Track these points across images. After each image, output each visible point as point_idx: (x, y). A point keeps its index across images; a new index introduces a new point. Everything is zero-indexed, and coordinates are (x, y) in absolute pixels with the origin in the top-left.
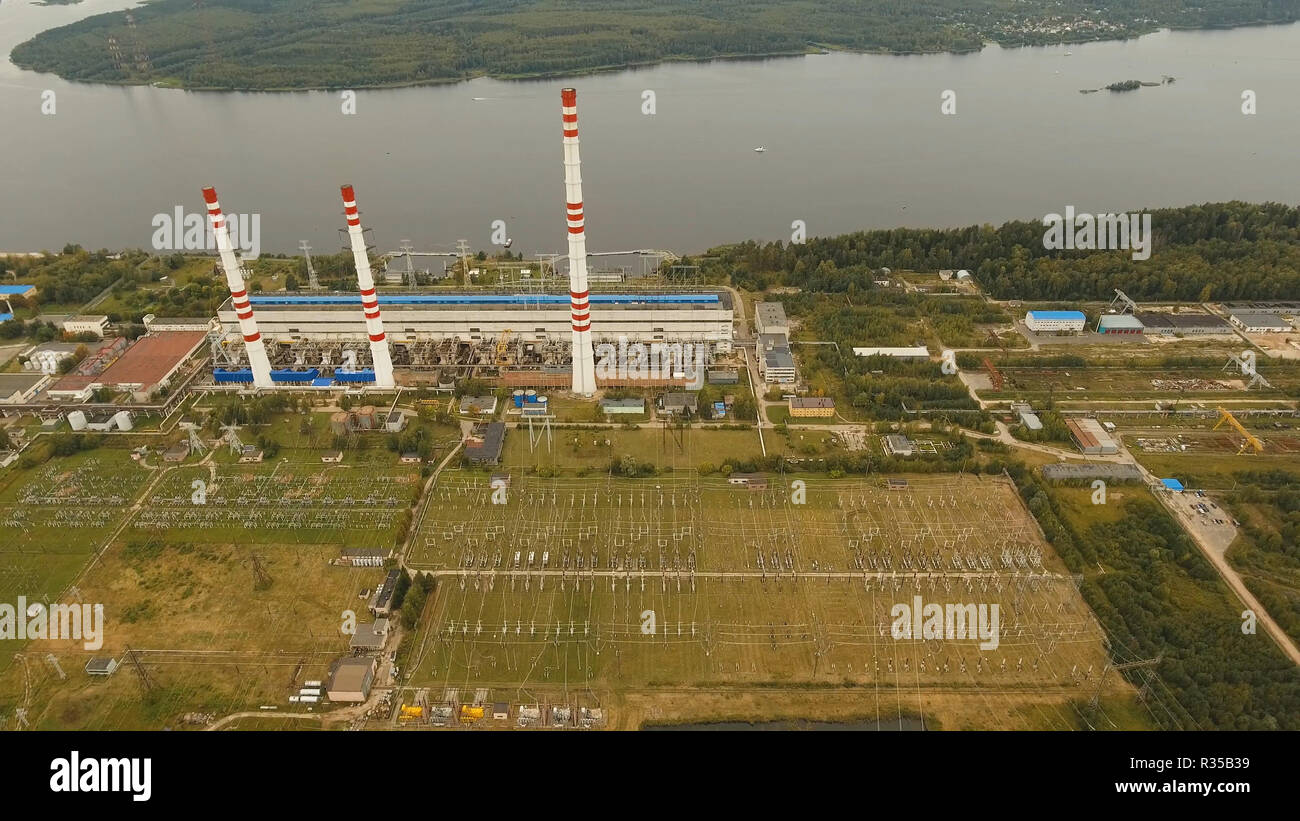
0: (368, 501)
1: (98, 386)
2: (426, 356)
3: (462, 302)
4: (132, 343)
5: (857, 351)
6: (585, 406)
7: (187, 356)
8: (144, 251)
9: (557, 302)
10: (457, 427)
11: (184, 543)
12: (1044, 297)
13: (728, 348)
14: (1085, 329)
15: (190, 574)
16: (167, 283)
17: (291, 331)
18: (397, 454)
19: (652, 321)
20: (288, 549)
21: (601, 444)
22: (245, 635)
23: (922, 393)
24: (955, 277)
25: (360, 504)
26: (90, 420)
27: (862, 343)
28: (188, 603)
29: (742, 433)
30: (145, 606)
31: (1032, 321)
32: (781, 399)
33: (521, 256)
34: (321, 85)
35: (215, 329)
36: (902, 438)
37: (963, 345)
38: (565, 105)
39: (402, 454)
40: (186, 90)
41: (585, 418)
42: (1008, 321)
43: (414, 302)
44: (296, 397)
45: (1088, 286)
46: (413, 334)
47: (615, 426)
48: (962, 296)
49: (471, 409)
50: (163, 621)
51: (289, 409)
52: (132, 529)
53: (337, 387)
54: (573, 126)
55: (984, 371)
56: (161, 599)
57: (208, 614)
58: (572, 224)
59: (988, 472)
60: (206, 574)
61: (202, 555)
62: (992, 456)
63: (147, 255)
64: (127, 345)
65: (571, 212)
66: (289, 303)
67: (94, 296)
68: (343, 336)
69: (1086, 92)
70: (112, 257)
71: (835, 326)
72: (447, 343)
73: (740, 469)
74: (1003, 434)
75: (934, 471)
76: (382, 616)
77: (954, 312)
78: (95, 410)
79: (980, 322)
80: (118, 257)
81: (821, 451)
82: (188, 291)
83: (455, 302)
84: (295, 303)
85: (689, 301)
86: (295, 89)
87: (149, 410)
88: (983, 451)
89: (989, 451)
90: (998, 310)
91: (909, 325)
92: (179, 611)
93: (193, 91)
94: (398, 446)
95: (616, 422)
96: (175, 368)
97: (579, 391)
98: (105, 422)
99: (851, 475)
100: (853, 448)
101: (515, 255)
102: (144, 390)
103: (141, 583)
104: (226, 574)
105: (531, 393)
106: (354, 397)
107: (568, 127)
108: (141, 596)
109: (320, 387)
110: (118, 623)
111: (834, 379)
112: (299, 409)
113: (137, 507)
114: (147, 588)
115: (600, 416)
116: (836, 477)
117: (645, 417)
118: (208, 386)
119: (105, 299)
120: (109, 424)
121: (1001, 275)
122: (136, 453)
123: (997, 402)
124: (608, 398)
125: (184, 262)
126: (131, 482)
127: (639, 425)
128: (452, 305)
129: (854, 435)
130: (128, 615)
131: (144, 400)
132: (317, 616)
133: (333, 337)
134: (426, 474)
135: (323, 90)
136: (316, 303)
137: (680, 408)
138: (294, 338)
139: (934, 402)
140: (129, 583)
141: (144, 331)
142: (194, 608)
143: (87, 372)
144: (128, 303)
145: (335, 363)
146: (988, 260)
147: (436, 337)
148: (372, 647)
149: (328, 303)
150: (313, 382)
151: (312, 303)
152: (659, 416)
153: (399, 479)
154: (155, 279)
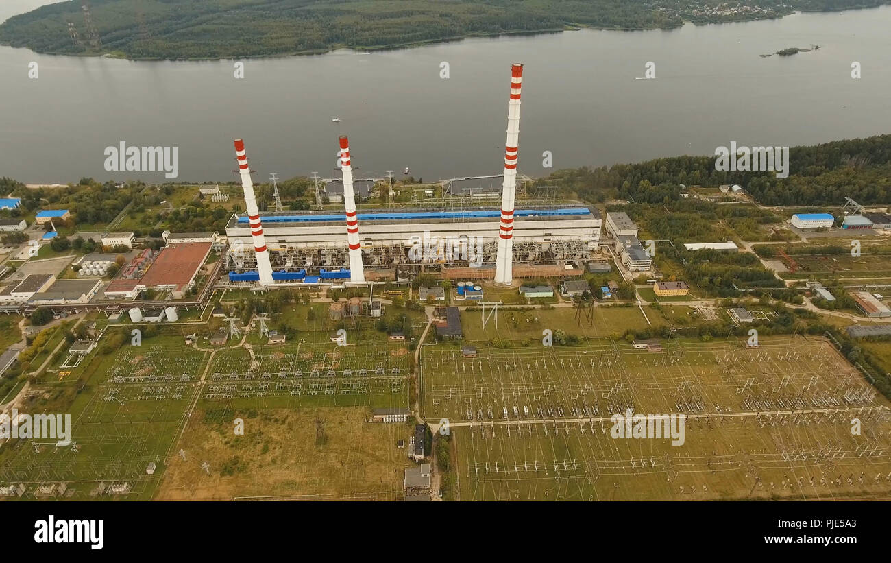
0: (377, 371)
1: (142, 287)
2: (383, 258)
3: (406, 218)
4: (156, 253)
5: (689, 246)
6: (508, 293)
7: (202, 262)
8: (142, 182)
9: (475, 216)
10: (423, 311)
11: (249, 410)
12: (797, 204)
13: (596, 246)
14: (833, 226)
15: (261, 433)
16: (166, 205)
17: (280, 242)
18: (385, 333)
19: (544, 229)
20: (330, 411)
21: (532, 321)
22: (321, 480)
23: (744, 276)
24: (730, 190)
25: (371, 374)
26: (144, 314)
27: (688, 241)
28: (268, 457)
29: (627, 310)
30: (235, 461)
31: (797, 221)
32: (646, 283)
33: (421, 180)
34: (229, 55)
35: (217, 241)
36: (742, 310)
37: (756, 240)
38: (514, 76)
39: (389, 334)
40: (130, 60)
41: (512, 301)
42: (779, 221)
43: (370, 219)
44: (296, 291)
45: (827, 195)
46: (370, 242)
47: (536, 306)
48: (741, 204)
49: (429, 297)
50: (254, 473)
51: (293, 301)
52: (205, 400)
53: (322, 283)
54: (517, 92)
55: (778, 258)
56: (246, 455)
57: (286, 465)
58: (508, 162)
59: (810, 333)
60: (274, 433)
61: (266, 418)
62: (808, 321)
63: (144, 184)
64: (153, 255)
65: (508, 153)
66: (278, 221)
67: (115, 217)
68: (318, 245)
69: (764, 56)
70: (118, 187)
71: (665, 228)
72: (397, 247)
73: (640, 337)
74: (808, 305)
75: (773, 334)
76: (421, 462)
77: (741, 215)
78: (146, 306)
79: (761, 222)
80: (122, 186)
81: (689, 321)
82: (187, 212)
83: (401, 218)
84: (282, 221)
85: (569, 214)
86: (211, 58)
87: (188, 305)
88: (800, 317)
89: (804, 318)
90: (770, 214)
91: (713, 226)
92: (263, 464)
93: (135, 60)
94: (384, 328)
95: (535, 304)
96: (196, 272)
97: (501, 281)
98: (158, 315)
99: (716, 339)
100: (709, 318)
101: (417, 179)
102: (179, 289)
103: (226, 443)
104: (289, 433)
105: (470, 284)
106: (339, 290)
107: (514, 92)
108: (229, 454)
109: (311, 284)
110: (219, 476)
111: (676, 267)
112: (301, 301)
113: (203, 381)
114: (232, 446)
115: (522, 300)
116: (707, 341)
117: (554, 299)
118: (225, 285)
119: (122, 219)
120: (161, 316)
121: (767, 189)
122: (189, 339)
123: (797, 281)
124: (525, 286)
125: (174, 190)
126: (192, 362)
127: (554, 306)
128: (399, 220)
129: (706, 308)
130: (226, 469)
131: (181, 297)
132: (370, 463)
133: (311, 245)
134: (413, 348)
135: (231, 59)
136: (298, 220)
137: (580, 292)
138: (281, 247)
139: (753, 282)
140: (216, 443)
141: (163, 244)
142: (274, 461)
143: (130, 277)
144: (143, 222)
145: (315, 265)
146: (755, 178)
147: (387, 244)
148: (422, 486)
149: (307, 220)
150: (304, 279)
151: (295, 221)
152: (563, 298)
153: (393, 352)
154: (157, 203)
